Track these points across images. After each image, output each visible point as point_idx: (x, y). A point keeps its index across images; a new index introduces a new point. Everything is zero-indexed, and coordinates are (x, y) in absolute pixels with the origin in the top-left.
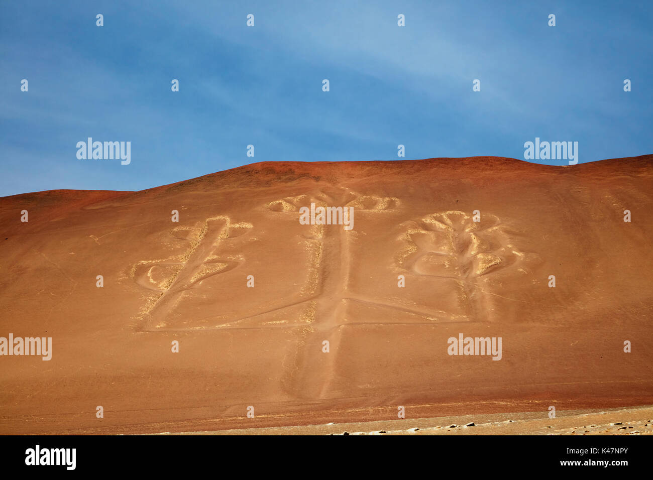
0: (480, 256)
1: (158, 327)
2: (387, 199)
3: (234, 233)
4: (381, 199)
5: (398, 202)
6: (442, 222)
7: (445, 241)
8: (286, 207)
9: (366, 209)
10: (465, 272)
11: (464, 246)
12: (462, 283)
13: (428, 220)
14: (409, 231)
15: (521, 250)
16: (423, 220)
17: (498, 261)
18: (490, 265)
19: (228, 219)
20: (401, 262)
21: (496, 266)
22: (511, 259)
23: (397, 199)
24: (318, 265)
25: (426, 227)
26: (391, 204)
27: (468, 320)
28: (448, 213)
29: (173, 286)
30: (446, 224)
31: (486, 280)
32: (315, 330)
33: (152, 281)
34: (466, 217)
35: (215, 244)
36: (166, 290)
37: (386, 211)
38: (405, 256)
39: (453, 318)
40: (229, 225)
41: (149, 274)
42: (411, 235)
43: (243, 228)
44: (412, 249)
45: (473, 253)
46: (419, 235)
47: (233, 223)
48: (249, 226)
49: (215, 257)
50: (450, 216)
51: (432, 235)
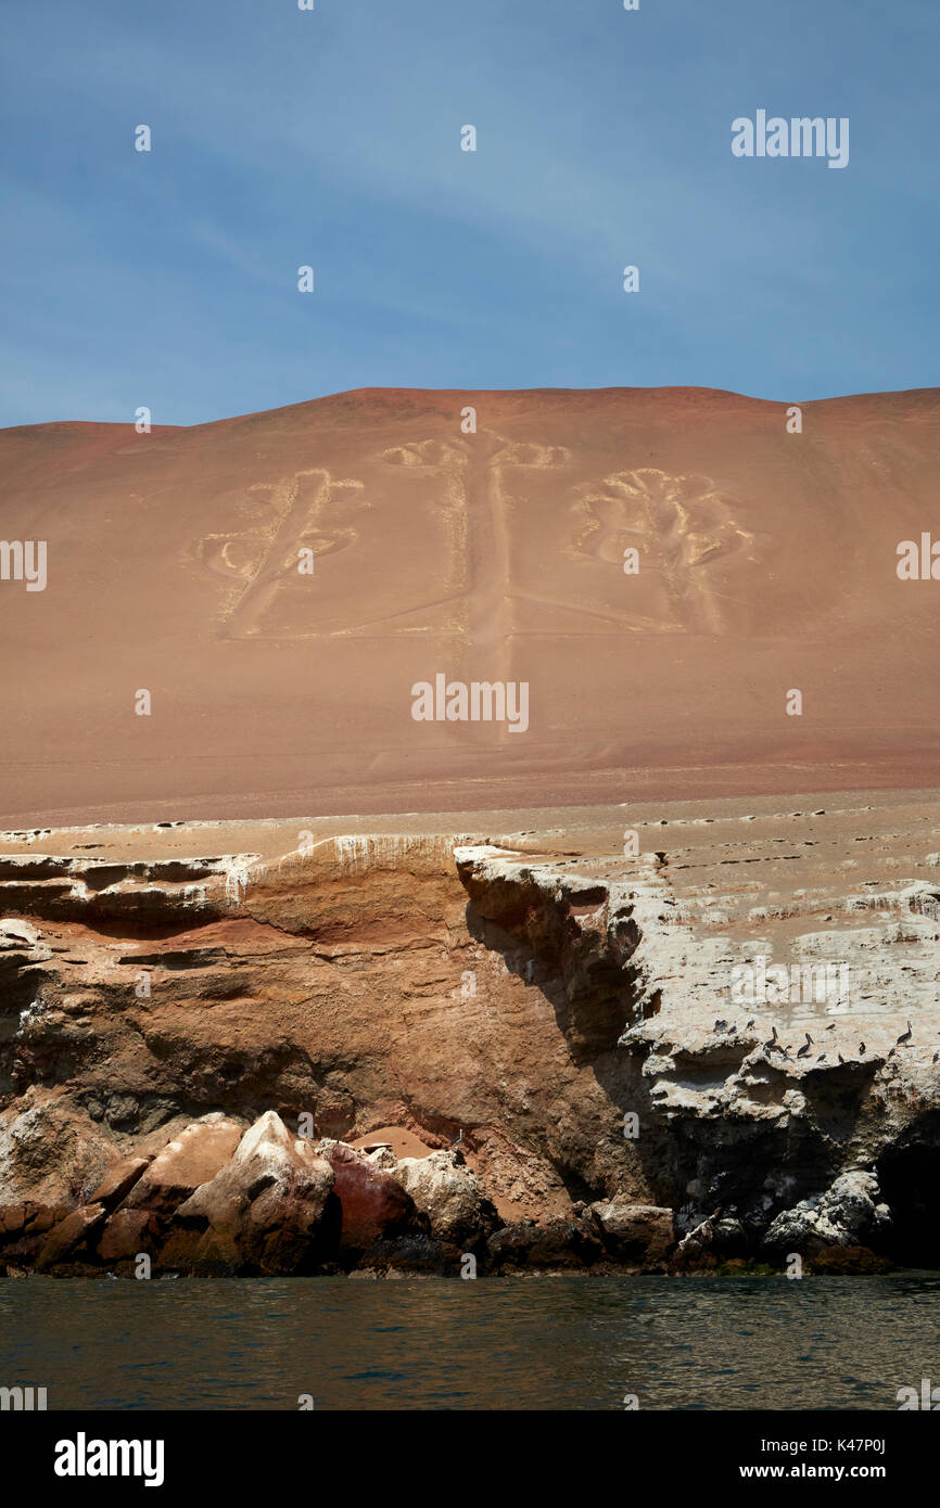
0: (691, 537)
1: (250, 633)
2: (551, 448)
3: (337, 495)
4: (542, 449)
5: (567, 454)
6: (633, 485)
7: (640, 514)
8: (409, 458)
9: (523, 462)
10: (672, 560)
11: (666, 522)
12: (670, 576)
13: (612, 482)
14: (588, 498)
15: (747, 529)
16: (606, 481)
17: (717, 544)
18: (707, 550)
19: (327, 475)
20: (580, 544)
21: (716, 552)
22: (735, 541)
23: (564, 449)
24: (463, 546)
25: (612, 492)
26: (557, 456)
27: (684, 631)
28: (639, 471)
29: (261, 572)
30: (639, 488)
31: (703, 573)
32: (472, 642)
33: (229, 564)
34: (666, 479)
35: (311, 512)
36: (251, 579)
37: (552, 467)
38: (585, 534)
39: (664, 627)
40: (328, 483)
41: (224, 555)
42: (591, 503)
43: (350, 488)
44: (594, 525)
45: (680, 532)
46: (601, 503)
47: (336, 481)
48: (358, 485)
49: (316, 530)
50: (642, 476)
51: (620, 504)
